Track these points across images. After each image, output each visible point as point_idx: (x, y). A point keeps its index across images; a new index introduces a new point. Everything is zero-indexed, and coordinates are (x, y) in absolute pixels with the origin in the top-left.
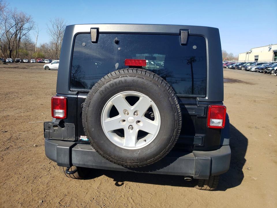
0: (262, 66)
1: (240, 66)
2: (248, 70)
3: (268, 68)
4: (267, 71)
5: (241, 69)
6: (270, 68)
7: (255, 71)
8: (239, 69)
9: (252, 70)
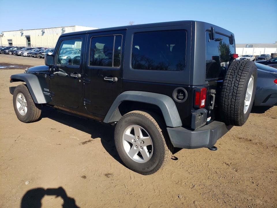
0: (33, 51)
1: (7, 51)
2: (20, 55)
3: (42, 54)
4: (42, 56)
5: (8, 54)
6: (44, 53)
7: (28, 56)
8: (6, 54)
9: (25, 55)
